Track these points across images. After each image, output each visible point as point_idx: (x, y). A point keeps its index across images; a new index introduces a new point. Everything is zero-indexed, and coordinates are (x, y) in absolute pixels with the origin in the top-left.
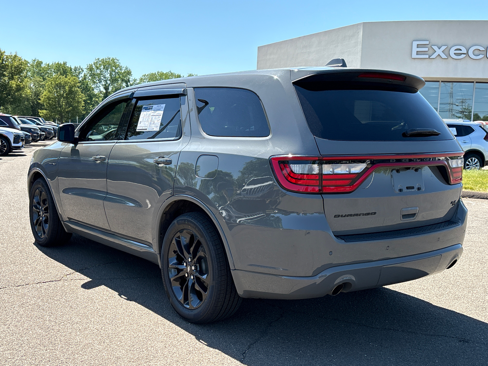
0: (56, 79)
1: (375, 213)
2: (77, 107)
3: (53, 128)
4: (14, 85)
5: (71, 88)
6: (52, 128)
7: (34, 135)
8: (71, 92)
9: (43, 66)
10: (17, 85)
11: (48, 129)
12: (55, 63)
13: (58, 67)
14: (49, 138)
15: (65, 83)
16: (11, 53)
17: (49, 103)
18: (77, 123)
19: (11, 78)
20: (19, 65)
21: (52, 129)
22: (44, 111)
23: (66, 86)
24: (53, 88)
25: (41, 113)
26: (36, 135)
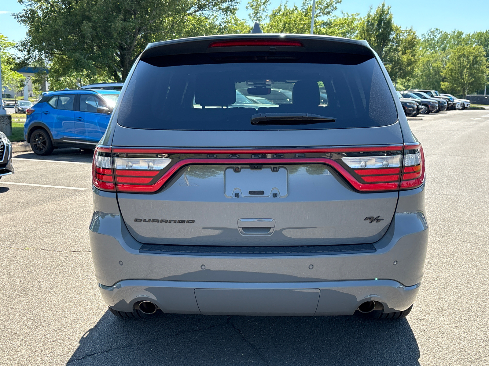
0: (460, 50)
1: (193, 222)
2: (479, 78)
3: (439, 102)
4: (405, 60)
5: (476, 57)
6: (437, 102)
7: (409, 108)
8: (475, 62)
9: (463, 36)
10: (408, 60)
11: (431, 103)
12: (477, 32)
13: (480, 36)
14: (433, 112)
15: (470, 53)
16: (406, 28)
17: (451, 75)
18: (485, 95)
19: (404, 53)
20: (413, 39)
21: (435, 103)
22: (447, 84)
23: (469, 56)
24: (456, 59)
25: (443, 85)
26: (411, 109)
